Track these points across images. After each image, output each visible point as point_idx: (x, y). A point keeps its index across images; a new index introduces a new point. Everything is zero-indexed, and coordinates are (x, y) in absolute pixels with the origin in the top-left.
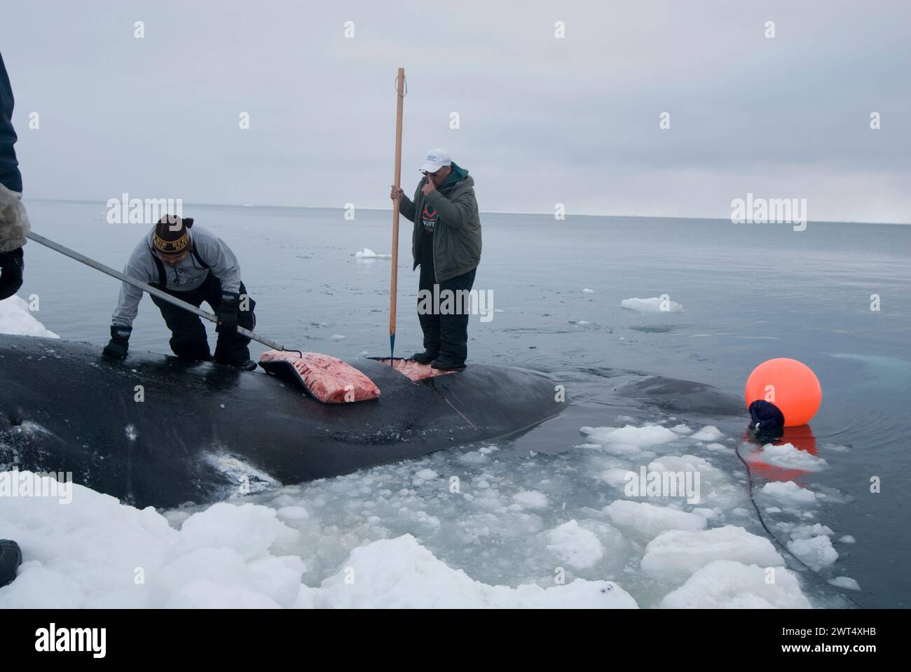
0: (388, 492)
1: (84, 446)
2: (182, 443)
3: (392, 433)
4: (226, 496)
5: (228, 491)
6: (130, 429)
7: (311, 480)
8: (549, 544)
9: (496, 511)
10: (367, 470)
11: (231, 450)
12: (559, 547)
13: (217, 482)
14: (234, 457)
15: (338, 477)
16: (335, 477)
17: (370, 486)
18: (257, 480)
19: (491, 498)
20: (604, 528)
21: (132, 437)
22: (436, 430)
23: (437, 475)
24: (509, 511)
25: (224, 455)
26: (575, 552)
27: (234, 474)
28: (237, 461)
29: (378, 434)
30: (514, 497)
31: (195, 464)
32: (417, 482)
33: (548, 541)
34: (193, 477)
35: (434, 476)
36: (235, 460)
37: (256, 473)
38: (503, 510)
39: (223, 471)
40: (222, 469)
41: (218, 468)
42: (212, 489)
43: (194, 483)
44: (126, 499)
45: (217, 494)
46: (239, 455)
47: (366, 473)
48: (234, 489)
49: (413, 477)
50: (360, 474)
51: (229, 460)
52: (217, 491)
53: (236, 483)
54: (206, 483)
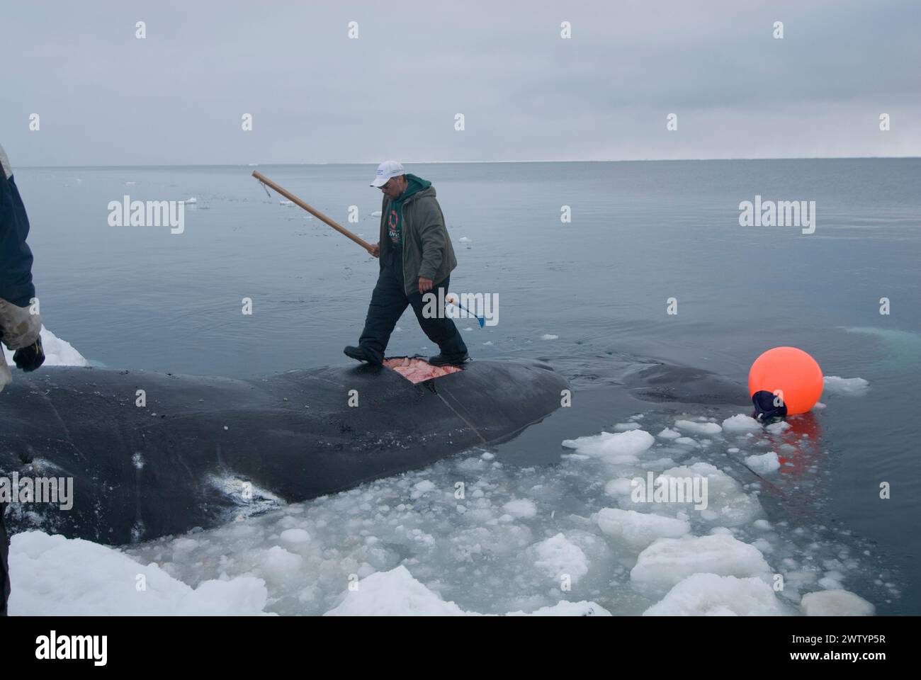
0: (386, 508)
1: (94, 478)
2: (188, 468)
3: (392, 441)
4: (232, 518)
5: (234, 513)
6: (137, 457)
7: (315, 498)
8: (538, 560)
9: (487, 523)
10: (370, 484)
11: (235, 471)
12: (547, 563)
13: (223, 504)
14: (239, 478)
15: (340, 493)
16: (337, 493)
17: (370, 502)
18: (262, 499)
19: (482, 510)
20: (590, 539)
21: (140, 465)
22: (435, 434)
23: (434, 486)
24: (500, 523)
25: (228, 477)
26: (561, 568)
27: (238, 495)
28: (241, 482)
29: (379, 443)
30: (504, 507)
31: (200, 488)
32: (415, 495)
33: (536, 557)
34: (200, 501)
35: (431, 487)
36: (239, 481)
37: (260, 493)
38: (494, 522)
39: (228, 493)
40: (228, 491)
41: (223, 491)
42: (219, 511)
43: (201, 507)
44: (136, 527)
45: (223, 516)
46: (243, 476)
47: (367, 488)
48: (240, 510)
49: (411, 489)
50: (361, 490)
51: (234, 482)
52: (224, 514)
53: (241, 504)
54: (213, 506)
